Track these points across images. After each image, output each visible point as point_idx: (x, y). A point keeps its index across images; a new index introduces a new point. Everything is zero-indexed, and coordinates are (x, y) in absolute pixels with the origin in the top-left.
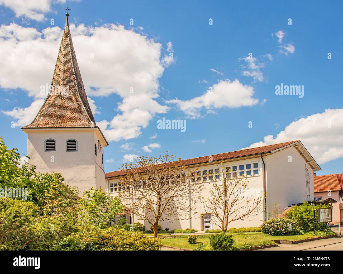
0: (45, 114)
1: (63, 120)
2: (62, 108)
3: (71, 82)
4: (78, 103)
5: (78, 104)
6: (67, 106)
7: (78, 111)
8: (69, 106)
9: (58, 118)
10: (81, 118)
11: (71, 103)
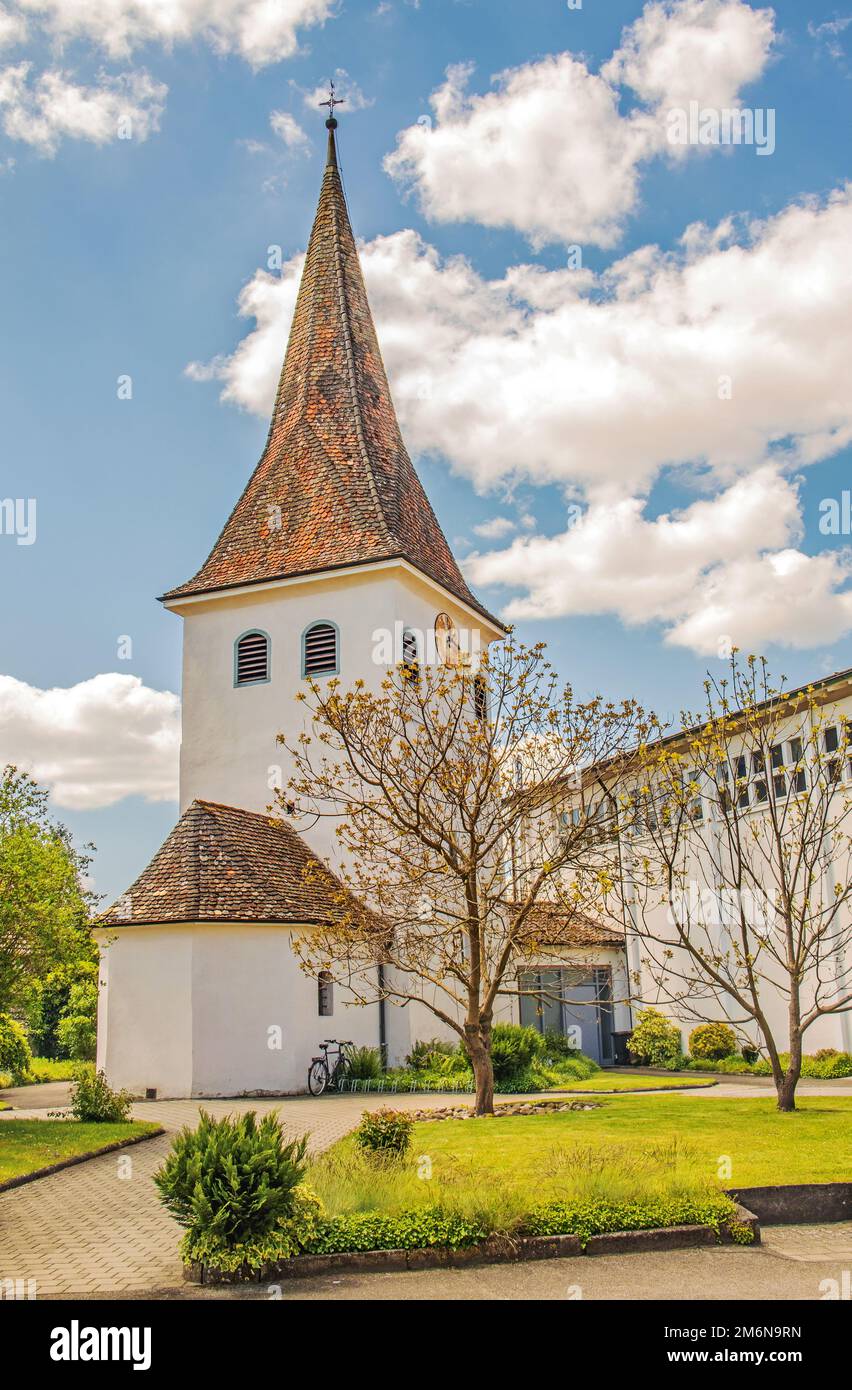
0: (241, 529)
1: (296, 544)
2: (294, 495)
3: (334, 380)
4: (350, 463)
5: (350, 467)
6: (312, 482)
7: (346, 496)
8: (316, 481)
9: (281, 538)
10: (354, 523)
11: (324, 469)
